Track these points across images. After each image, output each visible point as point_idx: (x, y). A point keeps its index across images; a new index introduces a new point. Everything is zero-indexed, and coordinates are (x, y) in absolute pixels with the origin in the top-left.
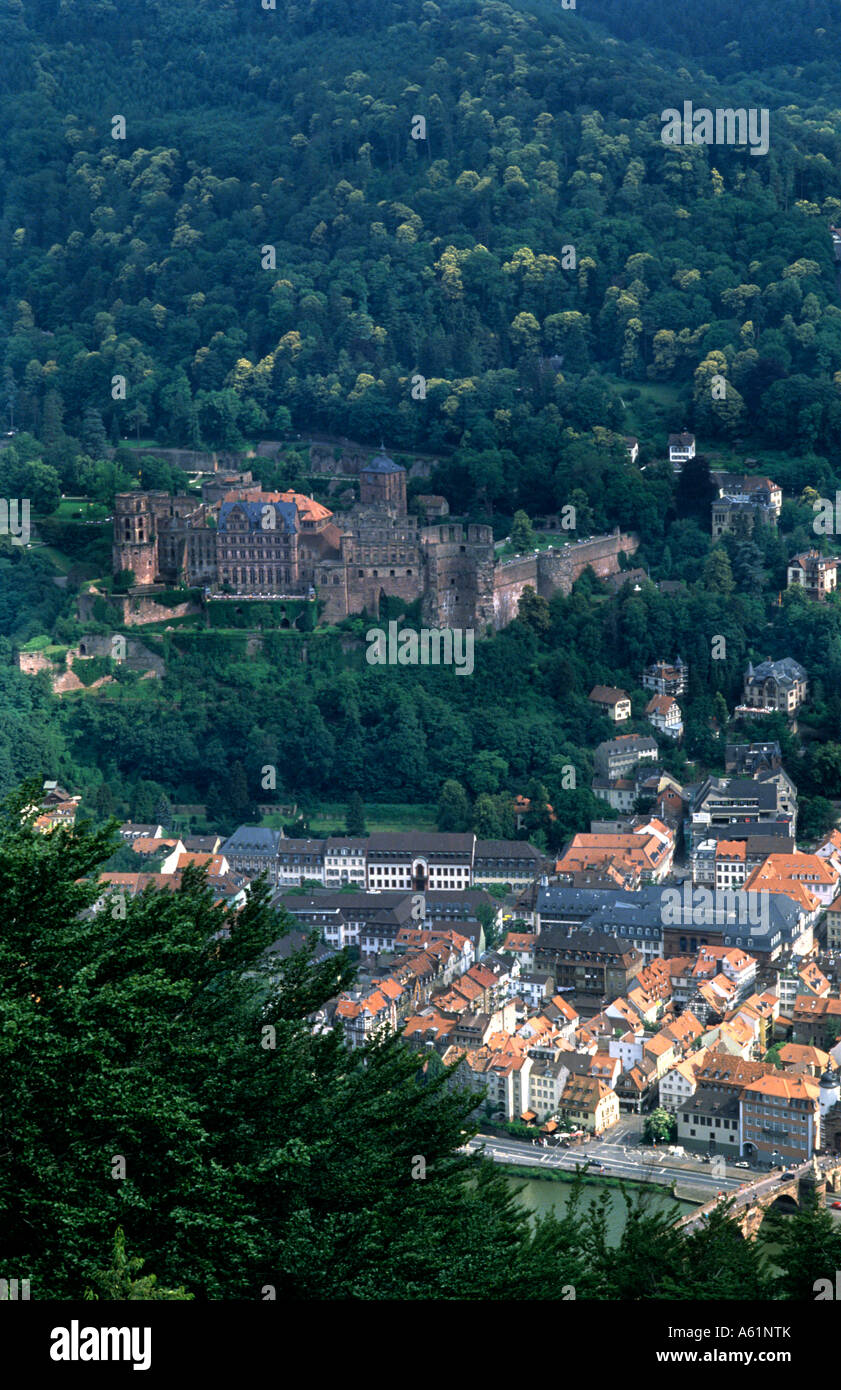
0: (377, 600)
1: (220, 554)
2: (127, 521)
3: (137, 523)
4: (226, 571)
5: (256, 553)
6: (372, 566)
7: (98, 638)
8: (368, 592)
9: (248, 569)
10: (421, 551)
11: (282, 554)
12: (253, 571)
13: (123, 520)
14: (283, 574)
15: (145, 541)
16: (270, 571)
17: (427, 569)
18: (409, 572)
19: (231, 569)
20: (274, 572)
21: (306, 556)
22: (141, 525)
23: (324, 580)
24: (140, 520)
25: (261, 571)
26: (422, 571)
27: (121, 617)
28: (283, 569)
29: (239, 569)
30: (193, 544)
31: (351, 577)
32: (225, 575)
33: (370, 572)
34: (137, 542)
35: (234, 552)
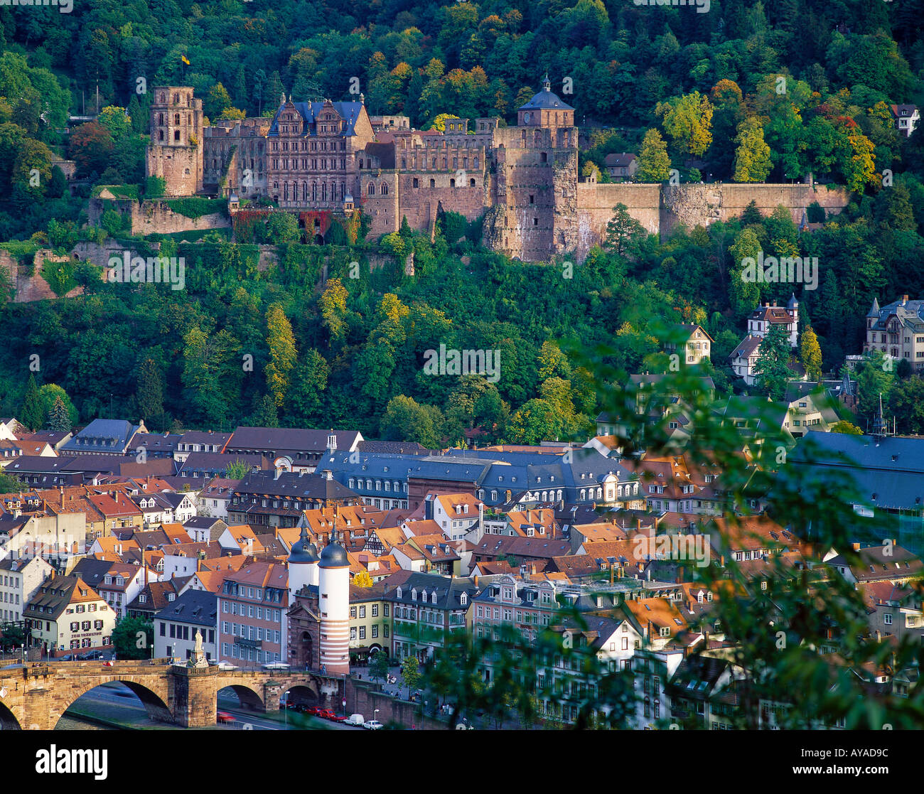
0: (434, 216)
1: (270, 162)
2: (161, 116)
3: (172, 119)
4: (276, 185)
5: (309, 162)
6: (429, 172)
7: (92, 246)
8: (423, 206)
9: (300, 182)
10: (489, 156)
11: (338, 164)
12: (305, 185)
13: (157, 115)
14: (338, 189)
15: (182, 142)
16: (324, 186)
17: (496, 179)
18: (473, 181)
19: (282, 182)
20: (329, 186)
21: (365, 165)
22: (177, 123)
23: (372, 190)
24: (178, 116)
25: (315, 185)
26: (490, 180)
27: (127, 225)
28: (338, 182)
29: (290, 182)
30: (244, 153)
31: (404, 187)
32: (275, 191)
33: (425, 181)
34: (172, 143)
35: (286, 161)
